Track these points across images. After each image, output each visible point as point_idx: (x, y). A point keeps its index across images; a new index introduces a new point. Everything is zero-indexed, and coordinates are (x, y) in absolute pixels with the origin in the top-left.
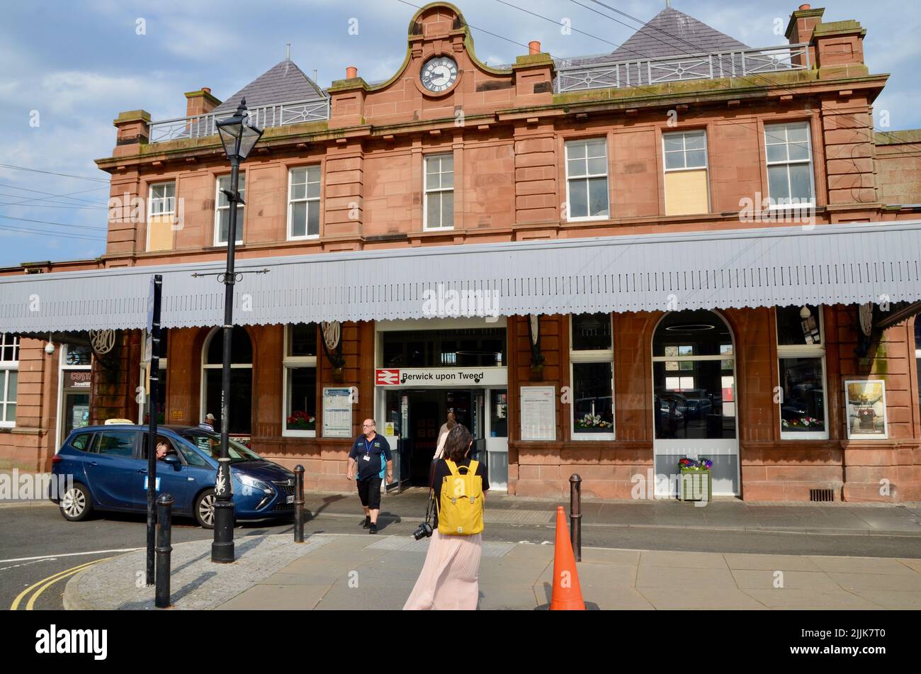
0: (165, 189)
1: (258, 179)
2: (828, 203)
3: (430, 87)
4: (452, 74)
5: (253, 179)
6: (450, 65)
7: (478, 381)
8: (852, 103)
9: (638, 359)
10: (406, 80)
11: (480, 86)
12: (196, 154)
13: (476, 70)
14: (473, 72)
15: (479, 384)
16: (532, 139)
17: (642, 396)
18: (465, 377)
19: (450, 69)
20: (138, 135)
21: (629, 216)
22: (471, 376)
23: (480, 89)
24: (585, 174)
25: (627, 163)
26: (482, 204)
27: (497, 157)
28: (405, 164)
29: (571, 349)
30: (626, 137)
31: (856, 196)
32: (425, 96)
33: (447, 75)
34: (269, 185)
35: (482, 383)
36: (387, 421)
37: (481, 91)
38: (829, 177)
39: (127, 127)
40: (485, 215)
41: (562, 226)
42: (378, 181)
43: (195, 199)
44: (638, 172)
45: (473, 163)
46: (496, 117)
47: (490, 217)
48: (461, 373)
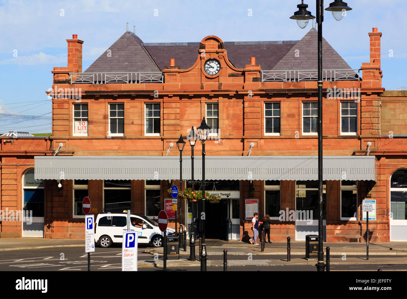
0: (81, 106)
1: (131, 107)
2: (361, 134)
3: (208, 72)
4: (218, 67)
5: (128, 107)
6: (217, 63)
7: (228, 196)
8: (372, 96)
9: (290, 189)
10: (198, 68)
11: (230, 74)
12: (100, 94)
13: (228, 67)
14: (227, 68)
15: (228, 198)
16: (251, 101)
17: (291, 204)
18: (223, 195)
19: (217, 65)
20: (66, 80)
21: (288, 135)
22: (225, 195)
23: (230, 76)
24: (272, 116)
25: (288, 113)
26: (230, 126)
27: (237, 107)
28: (198, 106)
29: (265, 185)
30: (288, 103)
31: (371, 132)
32: (206, 77)
33: (216, 68)
34: (136, 110)
35: (230, 197)
36: (189, 212)
37: (230, 77)
38: (362, 124)
39: (59, 75)
40: (231, 130)
41: (262, 138)
42: (187, 112)
43: (99, 113)
44: (292, 118)
45: (227, 108)
46: (237, 92)
47: (233, 131)
48: (221, 193)
